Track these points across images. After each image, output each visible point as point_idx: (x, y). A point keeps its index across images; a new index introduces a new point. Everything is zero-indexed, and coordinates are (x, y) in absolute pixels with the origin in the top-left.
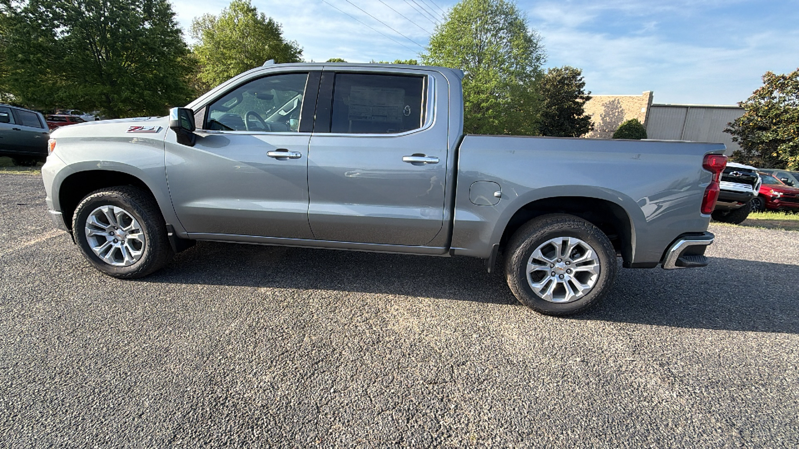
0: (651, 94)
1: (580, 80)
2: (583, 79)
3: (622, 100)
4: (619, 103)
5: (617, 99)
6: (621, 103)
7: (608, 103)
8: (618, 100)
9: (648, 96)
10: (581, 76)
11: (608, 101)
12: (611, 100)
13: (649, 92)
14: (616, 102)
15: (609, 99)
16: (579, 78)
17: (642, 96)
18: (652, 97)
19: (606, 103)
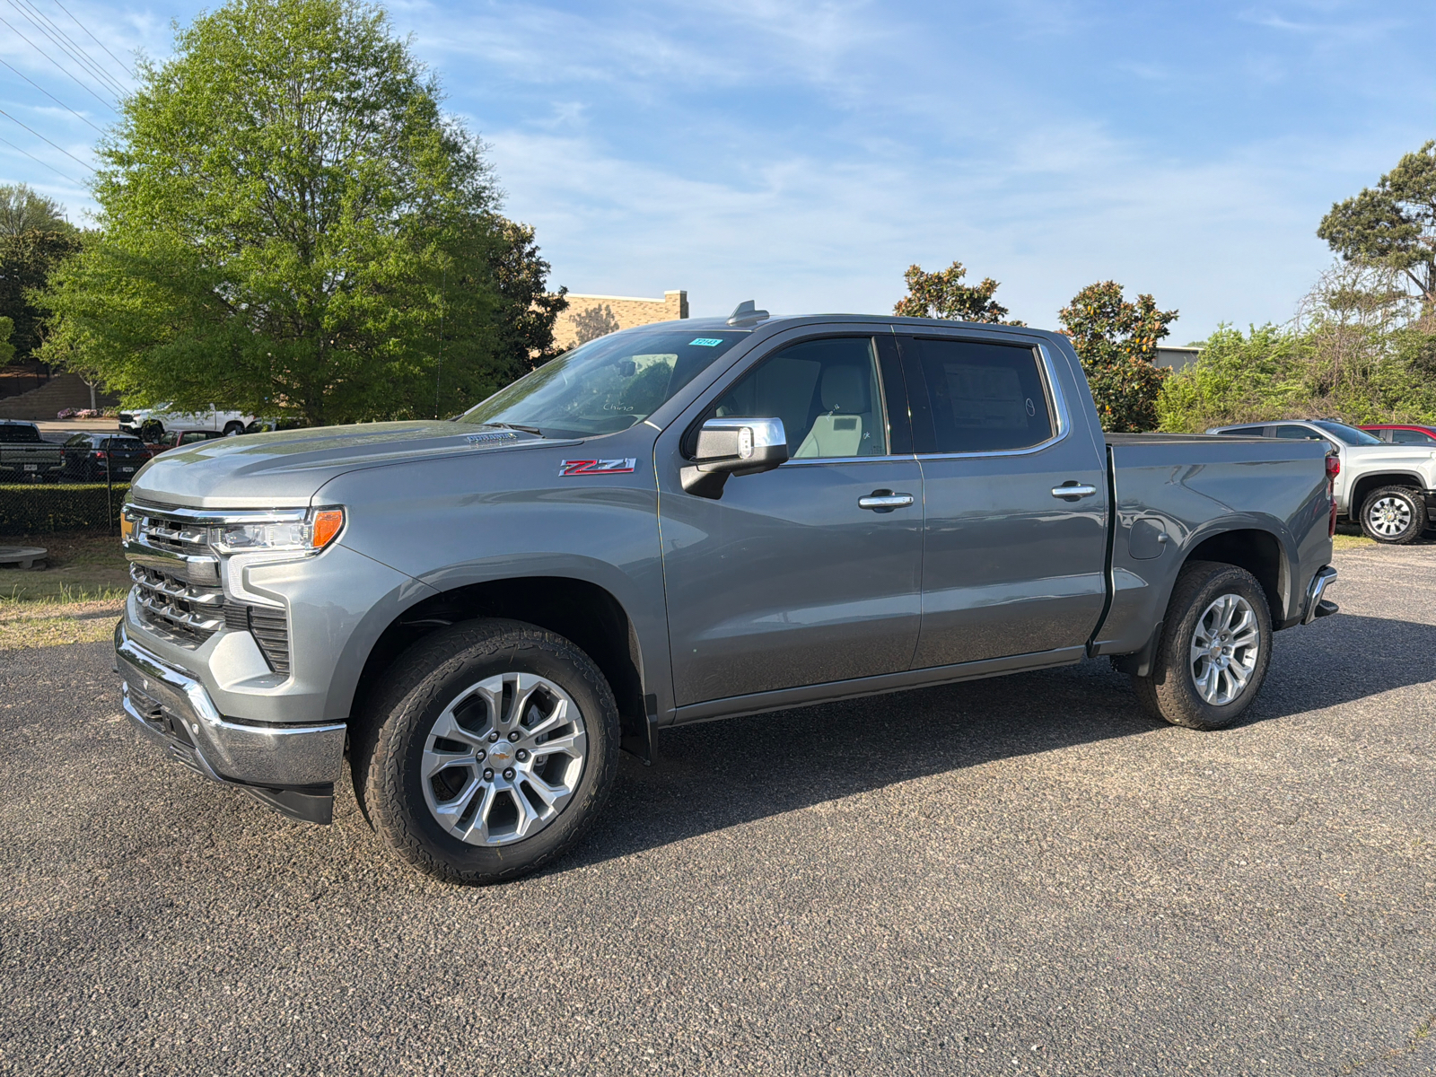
0: (683, 296)
1: (531, 254)
2: (538, 254)
3: (619, 309)
4: (613, 317)
5: (604, 306)
6: (617, 318)
7: (584, 314)
8: (608, 306)
9: (678, 303)
10: (533, 245)
11: (583, 309)
12: (591, 308)
13: (679, 292)
14: (604, 313)
15: (585, 306)
16: (528, 248)
17: (664, 301)
18: (687, 304)
19: (579, 315)
